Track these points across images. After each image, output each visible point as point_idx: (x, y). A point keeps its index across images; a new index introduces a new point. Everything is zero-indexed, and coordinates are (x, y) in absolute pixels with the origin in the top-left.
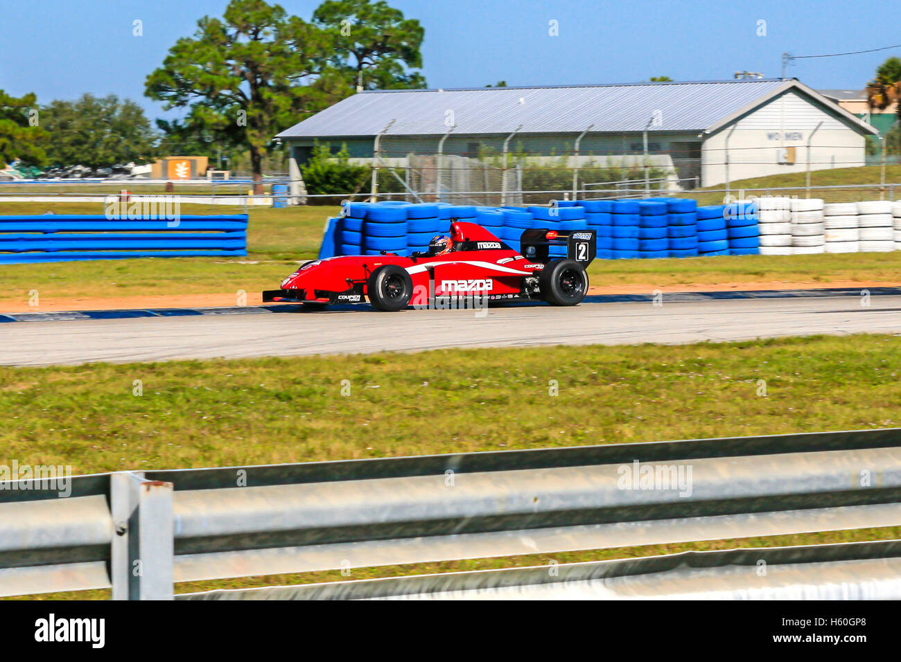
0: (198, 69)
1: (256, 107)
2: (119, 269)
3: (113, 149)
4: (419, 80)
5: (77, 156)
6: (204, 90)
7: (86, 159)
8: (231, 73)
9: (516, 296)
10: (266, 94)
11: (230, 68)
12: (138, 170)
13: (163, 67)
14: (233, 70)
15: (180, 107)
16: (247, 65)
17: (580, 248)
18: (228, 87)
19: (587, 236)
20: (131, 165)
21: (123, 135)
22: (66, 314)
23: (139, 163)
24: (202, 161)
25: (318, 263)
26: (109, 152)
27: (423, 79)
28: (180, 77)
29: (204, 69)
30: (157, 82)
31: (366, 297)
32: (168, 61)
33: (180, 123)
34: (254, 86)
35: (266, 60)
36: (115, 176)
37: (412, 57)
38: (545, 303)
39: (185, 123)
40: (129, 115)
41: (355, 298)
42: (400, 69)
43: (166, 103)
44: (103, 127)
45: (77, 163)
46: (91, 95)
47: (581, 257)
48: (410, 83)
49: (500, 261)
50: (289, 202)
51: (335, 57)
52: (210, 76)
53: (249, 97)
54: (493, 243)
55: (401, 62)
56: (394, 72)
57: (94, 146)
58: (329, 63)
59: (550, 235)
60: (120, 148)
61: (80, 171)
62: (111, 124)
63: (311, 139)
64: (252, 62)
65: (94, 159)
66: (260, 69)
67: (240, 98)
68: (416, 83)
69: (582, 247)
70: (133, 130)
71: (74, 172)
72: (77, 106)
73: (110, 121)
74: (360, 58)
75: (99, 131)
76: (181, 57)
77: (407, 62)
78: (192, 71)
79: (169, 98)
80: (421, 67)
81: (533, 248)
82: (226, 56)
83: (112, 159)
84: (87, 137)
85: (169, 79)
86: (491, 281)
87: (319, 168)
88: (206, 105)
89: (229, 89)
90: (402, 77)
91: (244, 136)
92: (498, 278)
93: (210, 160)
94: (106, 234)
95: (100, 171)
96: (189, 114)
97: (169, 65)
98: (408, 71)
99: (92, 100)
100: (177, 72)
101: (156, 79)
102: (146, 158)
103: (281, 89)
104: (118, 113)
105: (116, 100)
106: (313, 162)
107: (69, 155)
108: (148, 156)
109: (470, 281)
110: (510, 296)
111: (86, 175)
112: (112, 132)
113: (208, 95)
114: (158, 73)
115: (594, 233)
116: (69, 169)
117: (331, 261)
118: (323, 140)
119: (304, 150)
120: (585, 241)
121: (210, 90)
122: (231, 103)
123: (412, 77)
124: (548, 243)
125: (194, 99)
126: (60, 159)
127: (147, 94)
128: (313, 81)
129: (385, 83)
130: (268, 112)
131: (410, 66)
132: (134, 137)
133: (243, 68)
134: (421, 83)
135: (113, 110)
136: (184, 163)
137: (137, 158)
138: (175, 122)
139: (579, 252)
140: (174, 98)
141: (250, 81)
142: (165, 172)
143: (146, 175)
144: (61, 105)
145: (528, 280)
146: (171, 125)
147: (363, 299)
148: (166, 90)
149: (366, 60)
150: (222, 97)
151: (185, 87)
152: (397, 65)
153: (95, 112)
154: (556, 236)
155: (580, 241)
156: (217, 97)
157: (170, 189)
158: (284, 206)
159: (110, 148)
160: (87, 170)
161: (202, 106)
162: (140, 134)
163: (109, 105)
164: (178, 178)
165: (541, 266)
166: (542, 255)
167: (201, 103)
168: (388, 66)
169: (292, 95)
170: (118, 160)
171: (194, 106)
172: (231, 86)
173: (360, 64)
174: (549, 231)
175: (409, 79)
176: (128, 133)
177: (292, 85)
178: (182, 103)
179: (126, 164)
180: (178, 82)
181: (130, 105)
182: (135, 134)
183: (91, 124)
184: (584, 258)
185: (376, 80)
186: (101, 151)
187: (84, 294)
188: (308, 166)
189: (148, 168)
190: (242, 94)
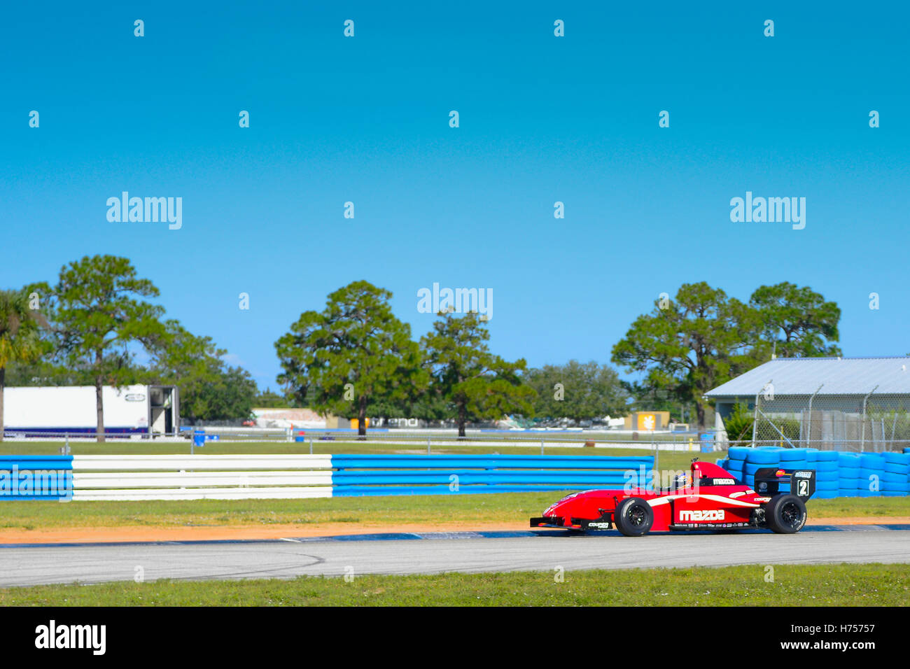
0: (654, 340)
1: (700, 371)
2: (539, 499)
3: (593, 405)
4: (836, 351)
5: (563, 410)
6: (659, 357)
7: (571, 413)
8: (682, 343)
9: (746, 524)
10: (709, 361)
11: (681, 340)
12: (613, 422)
13: (625, 338)
14: (683, 341)
15: (640, 370)
16: (694, 338)
17: (801, 485)
18: (678, 354)
19: (808, 475)
20: (608, 418)
21: (601, 393)
22: (464, 534)
23: (613, 416)
24: (665, 416)
25: (575, 496)
26: (589, 408)
27: (840, 350)
28: (640, 346)
29: (659, 341)
30: (621, 350)
31: (613, 524)
32: (630, 333)
33: (640, 384)
34: (700, 354)
35: (709, 335)
36: (594, 427)
37: (831, 332)
38: (769, 530)
39: (643, 384)
40: (606, 377)
41: (604, 525)
42: (821, 342)
43: (628, 367)
44: (586, 387)
45: (563, 416)
46: (575, 361)
47: (803, 492)
48: (829, 354)
49: (733, 495)
50: (715, 448)
51: (768, 332)
52: (664, 346)
53: (696, 363)
54: (728, 480)
55: (822, 337)
56: (816, 344)
57: (578, 402)
58: (762, 337)
59: (779, 473)
60: (599, 404)
61: (566, 423)
62: (592, 385)
63: (732, 397)
64: (699, 335)
65: (577, 413)
66: (704, 340)
67: (690, 365)
68: (833, 353)
69: (804, 484)
70: (609, 389)
71: (561, 424)
72: (564, 370)
73: (591, 383)
74: (788, 333)
75: (581, 390)
76: (640, 330)
77: (827, 337)
78: (649, 341)
79: (630, 364)
80: (838, 341)
81: (765, 484)
82: (678, 330)
83: (592, 413)
84: (572, 395)
85: (630, 348)
86: (723, 511)
87: (739, 421)
88: (661, 370)
89: (680, 356)
90: (822, 349)
91: (691, 396)
92: (729, 509)
93: (672, 415)
94: (542, 471)
95: (582, 422)
96: (646, 377)
97: (631, 337)
98: (828, 343)
99: (577, 365)
100: (637, 343)
101: (620, 348)
102: (620, 412)
103: (722, 356)
104: (597, 376)
105: (595, 366)
106: (734, 416)
107: (557, 409)
108: (621, 411)
109: (704, 512)
110: (740, 525)
111: (572, 426)
112: (592, 391)
113: (662, 362)
114: (622, 343)
115: (814, 472)
116: (557, 420)
117: (586, 494)
118: (742, 398)
119: (727, 406)
120: (806, 479)
121: (664, 357)
122: (681, 368)
123: (831, 348)
124: (777, 480)
125: (652, 364)
126: (550, 413)
127: (613, 360)
128: (747, 351)
129: (808, 352)
130: (710, 375)
131: (829, 340)
132: (610, 396)
133: (691, 340)
134: (838, 353)
135: (593, 373)
136: (651, 417)
137: (613, 412)
138: (635, 383)
139: (800, 488)
140: (635, 364)
141: (697, 351)
142: (635, 425)
143: (620, 427)
144: (551, 369)
145: (758, 511)
146: (632, 385)
147: (610, 526)
148: (628, 356)
149: (793, 334)
150: (672, 363)
151: (643, 355)
152: (818, 339)
153: (579, 374)
154: (784, 474)
155: (801, 479)
156: (669, 363)
157: (636, 438)
158: (710, 452)
159: (590, 405)
160: (571, 421)
161: (658, 370)
162: (615, 393)
163: (590, 369)
164: (647, 429)
165: (767, 499)
166: (772, 490)
167: (657, 368)
168: (811, 339)
169: (731, 362)
170: (597, 413)
171: (651, 371)
172: (681, 355)
173: (788, 339)
174: (778, 469)
175: (829, 351)
176: (605, 392)
177: (731, 354)
178: (641, 368)
179: (603, 417)
180: (638, 351)
181: (607, 369)
182: (611, 393)
183: (575, 384)
184: (805, 493)
185: (801, 351)
186: (583, 407)
187: (490, 518)
188: (730, 419)
189: (621, 421)
190: (690, 361)
